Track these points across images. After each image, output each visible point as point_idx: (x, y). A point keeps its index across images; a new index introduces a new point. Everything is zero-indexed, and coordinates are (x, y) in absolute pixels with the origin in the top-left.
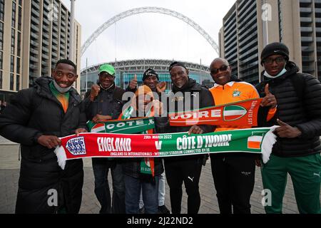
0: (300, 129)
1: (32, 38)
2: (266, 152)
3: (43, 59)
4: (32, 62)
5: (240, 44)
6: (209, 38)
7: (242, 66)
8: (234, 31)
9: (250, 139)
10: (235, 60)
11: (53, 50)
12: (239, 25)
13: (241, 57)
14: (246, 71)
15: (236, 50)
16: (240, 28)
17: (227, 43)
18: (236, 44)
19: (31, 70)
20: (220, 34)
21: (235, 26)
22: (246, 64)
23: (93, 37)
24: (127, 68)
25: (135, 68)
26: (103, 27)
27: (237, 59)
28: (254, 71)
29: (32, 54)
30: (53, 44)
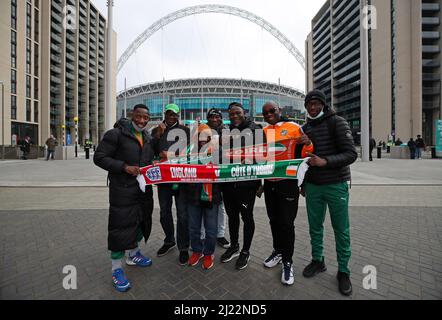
0: (327, 160)
1: (53, 52)
2: (301, 178)
3: (68, 80)
4: (53, 84)
5: (335, 57)
6: (292, 48)
7: (338, 87)
8: (327, 38)
9: (288, 168)
10: (328, 79)
11: (80, 67)
12: (335, 30)
13: (336, 74)
14: (343, 94)
15: (329, 65)
16: (335, 34)
17: (317, 55)
18: (329, 57)
19: (53, 95)
20: (307, 43)
21: (329, 31)
22: (344, 84)
23: (132, 48)
24: (179, 91)
25: (189, 90)
26: (145, 35)
27: (331, 78)
28: (354, 95)
29: (53, 73)
30: (81, 59)
